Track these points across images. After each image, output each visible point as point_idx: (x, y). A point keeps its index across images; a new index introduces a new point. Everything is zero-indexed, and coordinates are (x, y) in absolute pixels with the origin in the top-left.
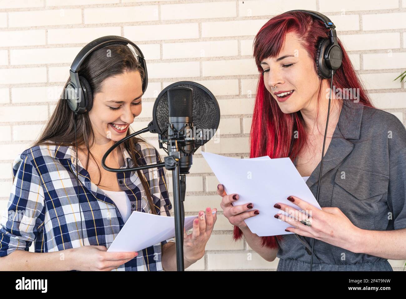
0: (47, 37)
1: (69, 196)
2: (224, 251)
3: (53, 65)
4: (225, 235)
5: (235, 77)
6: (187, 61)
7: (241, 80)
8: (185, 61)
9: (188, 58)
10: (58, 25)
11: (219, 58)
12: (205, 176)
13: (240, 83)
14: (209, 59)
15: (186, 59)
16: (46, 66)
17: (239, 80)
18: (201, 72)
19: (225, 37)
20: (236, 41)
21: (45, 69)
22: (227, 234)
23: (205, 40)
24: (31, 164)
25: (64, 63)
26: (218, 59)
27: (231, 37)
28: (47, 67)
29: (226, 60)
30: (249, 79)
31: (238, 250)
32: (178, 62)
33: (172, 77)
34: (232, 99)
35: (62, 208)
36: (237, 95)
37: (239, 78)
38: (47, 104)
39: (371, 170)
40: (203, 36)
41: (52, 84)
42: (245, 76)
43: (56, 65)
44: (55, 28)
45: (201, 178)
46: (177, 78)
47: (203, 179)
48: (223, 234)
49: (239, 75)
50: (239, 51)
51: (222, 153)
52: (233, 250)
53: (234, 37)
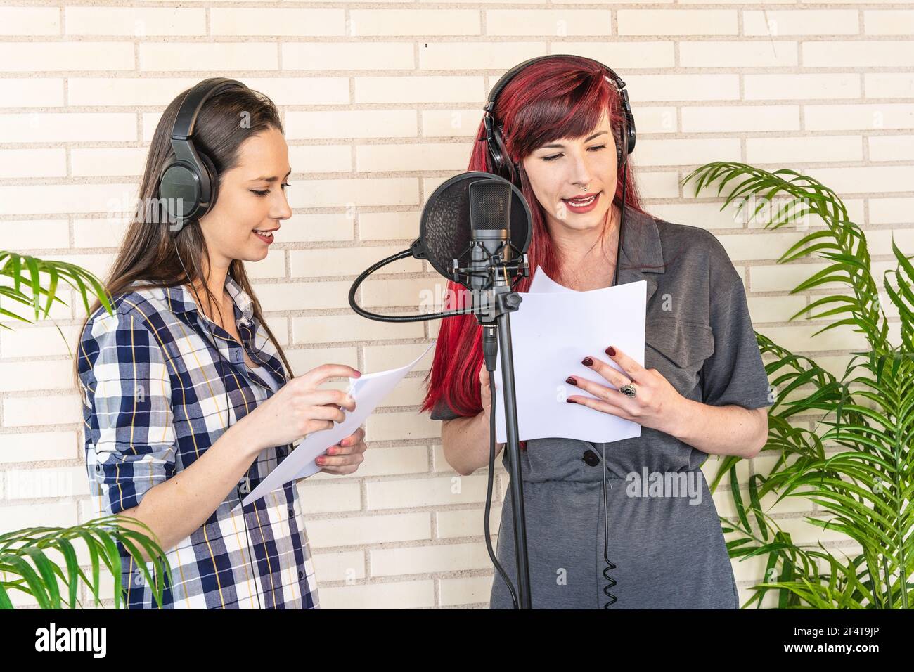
0: (66, 93)
1: (201, 383)
2: (394, 476)
3: (79, 145)
4: (396, 448)
5: (412, 173)
6: (329, 144)
7: (424, 179)
8: (326, 144)
9: (331, 139)
10: (88, 71)
11: (385, 140)
12: (361, 347)
13: (421, 183)
14: (367, 142)
15: (327, 140)
16: (65, 145)
17: (420, 178)
18: (354, 164)
19: (395, 104)
20: (414, 112)
21: (63, 151)
22: (399, 446)
23: (360, 107)
24: (144, 328)
25: (99, 142)
26: (384, 142)
27: (406, 105)
28: (67, 149)
29: (396, 144)
30: (437, 177)
31: (419, 474)
32: (313, 145)
33: (302, 172)
34: (408, 213)
35: (199, 405)
36: (417, 205)
37: (419, 175)
38: (68, 217)
39: (690, 320)
40: (357, 100)
41: (76, 179)
42: (430, 172)
43: (85, 144)
44: (83, 77)
45: (355, 350)
46: (310, 173)
47: (358, 352)
48: (393, 446)
49: (420, 171)
50: (420, 130)
51: (390, 306)
52: (409, 474)
53: (410, 104)
